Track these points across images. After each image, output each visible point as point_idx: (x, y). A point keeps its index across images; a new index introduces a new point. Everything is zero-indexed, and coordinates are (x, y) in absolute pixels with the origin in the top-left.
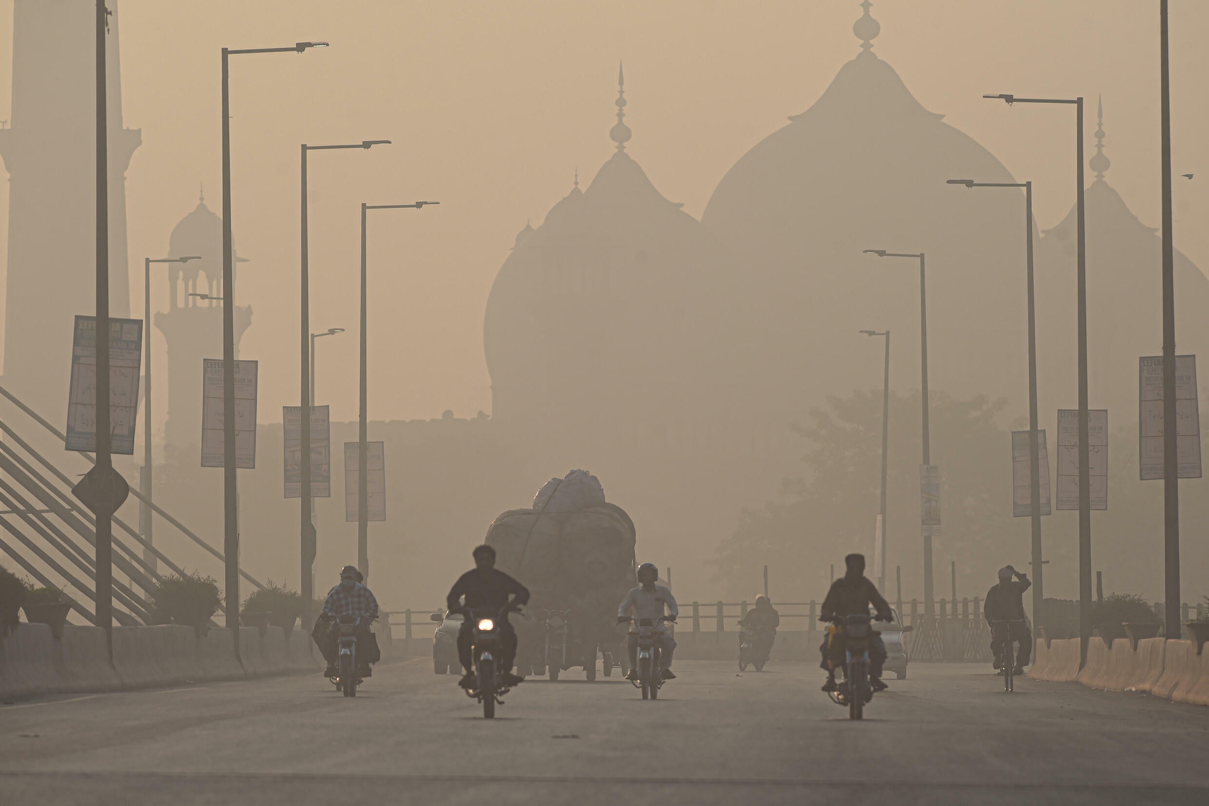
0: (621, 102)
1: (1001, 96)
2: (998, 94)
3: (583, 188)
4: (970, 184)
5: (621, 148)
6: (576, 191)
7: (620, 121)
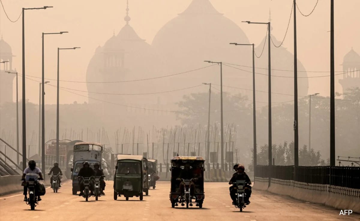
0: (127, 10)
1: (247, 22)
2: (246, 21)
3: (116, 35)
4: (236, 44)
5: (127, 23)
6: (114, 36)
7: (127, 15)
